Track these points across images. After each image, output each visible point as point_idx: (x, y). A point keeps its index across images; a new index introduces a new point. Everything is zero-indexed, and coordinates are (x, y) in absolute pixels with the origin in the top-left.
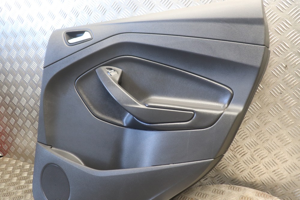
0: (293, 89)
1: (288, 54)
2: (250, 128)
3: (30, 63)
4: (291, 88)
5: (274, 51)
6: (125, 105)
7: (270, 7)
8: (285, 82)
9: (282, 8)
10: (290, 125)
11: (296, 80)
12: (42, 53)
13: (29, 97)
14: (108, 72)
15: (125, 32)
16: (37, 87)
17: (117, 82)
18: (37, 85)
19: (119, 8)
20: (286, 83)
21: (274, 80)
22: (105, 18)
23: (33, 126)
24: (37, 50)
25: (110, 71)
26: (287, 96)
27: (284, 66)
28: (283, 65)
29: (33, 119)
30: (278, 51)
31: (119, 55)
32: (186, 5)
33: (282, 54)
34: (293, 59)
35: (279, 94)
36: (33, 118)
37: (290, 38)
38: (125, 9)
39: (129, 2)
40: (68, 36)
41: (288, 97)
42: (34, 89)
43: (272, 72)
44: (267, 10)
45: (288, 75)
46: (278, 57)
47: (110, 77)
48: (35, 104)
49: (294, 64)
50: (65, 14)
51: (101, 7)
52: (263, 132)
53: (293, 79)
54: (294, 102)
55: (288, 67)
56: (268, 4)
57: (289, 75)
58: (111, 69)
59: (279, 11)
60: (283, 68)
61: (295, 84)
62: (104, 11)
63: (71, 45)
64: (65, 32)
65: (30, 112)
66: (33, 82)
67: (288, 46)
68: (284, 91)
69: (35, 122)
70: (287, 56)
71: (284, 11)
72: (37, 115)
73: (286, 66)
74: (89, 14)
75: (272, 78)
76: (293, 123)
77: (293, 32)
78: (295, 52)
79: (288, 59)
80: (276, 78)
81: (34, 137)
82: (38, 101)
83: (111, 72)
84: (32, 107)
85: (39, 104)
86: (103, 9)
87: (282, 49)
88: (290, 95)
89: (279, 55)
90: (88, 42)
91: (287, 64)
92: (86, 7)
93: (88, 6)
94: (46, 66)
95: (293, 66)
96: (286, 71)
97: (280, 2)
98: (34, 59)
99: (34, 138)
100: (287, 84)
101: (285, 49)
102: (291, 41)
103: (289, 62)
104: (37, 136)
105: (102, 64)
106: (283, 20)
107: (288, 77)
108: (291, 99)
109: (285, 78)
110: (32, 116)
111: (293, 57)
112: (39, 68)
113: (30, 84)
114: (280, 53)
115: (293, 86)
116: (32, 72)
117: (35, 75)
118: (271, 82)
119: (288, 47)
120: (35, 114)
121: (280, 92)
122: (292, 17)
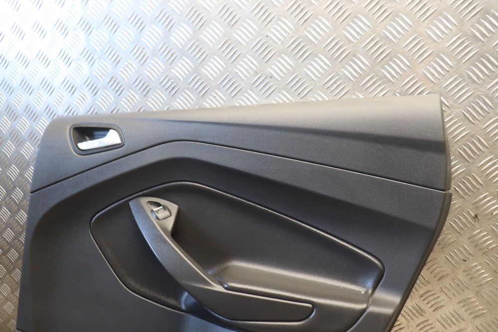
0: (487, 255)
1: (479, 196)
2: (408, 315)
3: (5, 167)
4: (484, 253)
5: (455, 188)
6: (184, 282)
7: (452, 112)
8: (472, 242)
9: (472, 116)
10: (480, 315)
11: (492, 241)
12: (30, 150)
13: (4, 226)
14: (152, 211)
15: (185, 138)
16: (19, 210)
17: (170, 235)
18: (20, 207)
19: (173, 88)
20: (474, 244)
21: (453, 238)
22: (147, 102)
23: (11, 276)
24: (19, 145)
25: (155, 209)
26: (476, 266)
27: (473, 215)
28: (471, 213)
29: (10, 264)
30: (462, 190)
31: (173, 180)
32: (299, 94)
33: (469, 195)
34: (488, 205)
35: (462, 262)
36: (10, 261)
37: (485, 169)
38: (185, 90)
39: (194, 79)
40: (78, 134)
41: (478, 268)
42: (14, 213)
43: (451, 225)
44: (448, 117)
45: (479, 231)
46: (462, 200)
47: (157, 222)
48: (15, 238)
49: (489, 213)
50: (72, 88)
51: (140, 81)
52: (430, 322)
53: (487, 238)
54: (487, 276)
55: (479, 217)
56: (448, 107)
57: (481, 232)
58: (158, 205)
59: (467, 121)
60: (469, 219)
61: (490, 248)
62: (146, 91)
63: (84, 153)
64: (72, 126)
65: (6, 251)
66: (12, 201)
67: (481, 182)
68: (471, 258)
69: (14, 269)
70: (478, 199)
71: (476, 122)
72: (19, 258)
73: (476, 216)
74: (117, 91)
75: (451, 234)
76: (484, 312)
77: (491, 160)
78: (493, 193)
79: (480, 205)
80: (457, 234)
81: (12, 295)
82: (21, 233)
83: (158, 211)
84: (8, 244)
85: (22, 239)
86: (144, 87)
87: (470, 187)
88: (480, 264)
89: (464, 197)
90: (115, 150)
91: (477, 212)
92: (112, 78)
93: (117, 78)
94: (35, 189)
95: (488, 218)
96: (476, 224)
97: (469, 107)
98: (14, 160)
99: (12, 297)
100: (476, 246)
101: (476, 187)
102: (486, 175)
103: (482, 209)
104: (17, 293)
105: (141, 193)
106: (473, 136)
107: (479, 233)
108: (483, 271)
109: (474, 236)
110: (9, 259)
111: (489, 201)
112: (23, 178)
113: (6, 203)
114: (467, 193)
115: (487, 250)
116: (10, 182)
117: (14, 188)
118: (449, 240)
119: (481, 184)
120: (14, 255)
121: (463, 258)
122: (490, 134)
